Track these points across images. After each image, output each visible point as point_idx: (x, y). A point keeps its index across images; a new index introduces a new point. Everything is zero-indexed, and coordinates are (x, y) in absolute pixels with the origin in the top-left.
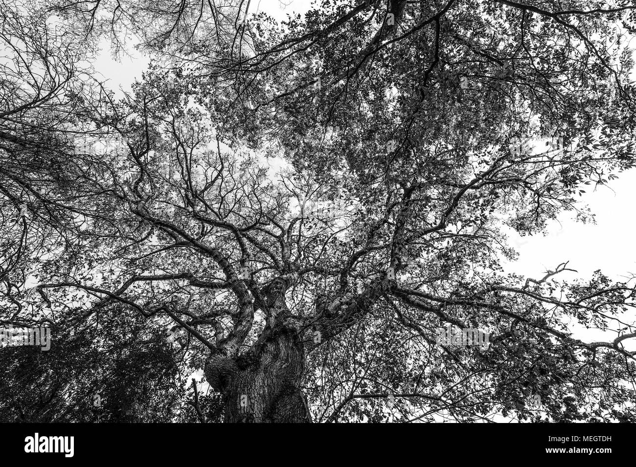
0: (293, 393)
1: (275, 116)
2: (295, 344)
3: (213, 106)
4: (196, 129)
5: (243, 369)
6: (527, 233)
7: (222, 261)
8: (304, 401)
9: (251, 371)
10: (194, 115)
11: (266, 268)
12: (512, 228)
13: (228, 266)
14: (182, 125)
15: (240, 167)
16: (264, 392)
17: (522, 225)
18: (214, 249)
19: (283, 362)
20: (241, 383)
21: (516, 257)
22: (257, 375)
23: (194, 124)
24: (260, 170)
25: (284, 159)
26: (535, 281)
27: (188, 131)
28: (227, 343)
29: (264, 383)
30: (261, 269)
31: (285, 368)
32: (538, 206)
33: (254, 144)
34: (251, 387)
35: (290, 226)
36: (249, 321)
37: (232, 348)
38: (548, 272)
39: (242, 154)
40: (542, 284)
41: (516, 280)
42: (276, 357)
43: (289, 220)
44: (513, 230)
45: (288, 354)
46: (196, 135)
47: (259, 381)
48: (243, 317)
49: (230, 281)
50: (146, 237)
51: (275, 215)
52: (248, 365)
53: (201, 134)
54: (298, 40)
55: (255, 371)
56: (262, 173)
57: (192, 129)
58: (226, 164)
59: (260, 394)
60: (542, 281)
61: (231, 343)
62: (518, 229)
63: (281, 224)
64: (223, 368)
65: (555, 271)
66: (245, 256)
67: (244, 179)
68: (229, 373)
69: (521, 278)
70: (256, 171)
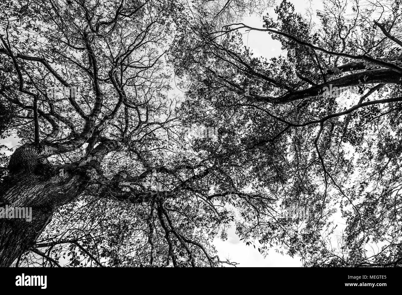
0: (46, 212)
1: (200, 74)
2: (80, 186)
3: (180, 38)
4: (162, 36)
5: (36, 173)
6: (239, 234)
7: (99, 104)
8: (47, 222)
9: (39, 179)
10: (168, 29)
11: (118, 128)
12: (236, 226)
13: (98, 110)
14: (158, 26)
15: (161, 73)
16: (32, 197)
17: (241, 229)
18: (102, 94)
19: (63, 190)
20: (25, 181)
21: (225, 239)
22: (40, 184)
23: (163, 32)
24: (168, 86)
25: (184, 93)
26: (218, 259)
27: (158, 32)
28: (49, 146)
29: (38, 192)
30: (115, 126)
31: (60, 194)
32: (254, 228)
33: (178, 73)
34: (28, 188)
35: (152, 123)
36: (74, 147)
37: (48, 151)
38: (228, 260)
39: (168, 71)
40: (220, 263)
41: (213, 250)
42: (62, 183)
43: (154, 120)
44: (235, 227)
45: (71, 188)
46: (159, 38)
47: (36, 188)
48: (74, 142)
49: (90, 118)
50: (76, 48)
51: (151, 110)
52: (41, 174)
53: (161, 40)
54: (242, 62)
55: (41, 181)
56: (168, 87)
57: (160, 33)
58: (157, 65)
59: (27, 197)
60: (221, 262)
61: (51, 148)
62: (237, 229)
63: (149, 117)
64: (26, 162)
65: (230, 262)
66: (111, 117)
67: (157, 80)
68: (26, 167)
69: (216, 252)
70: (166, 84)
